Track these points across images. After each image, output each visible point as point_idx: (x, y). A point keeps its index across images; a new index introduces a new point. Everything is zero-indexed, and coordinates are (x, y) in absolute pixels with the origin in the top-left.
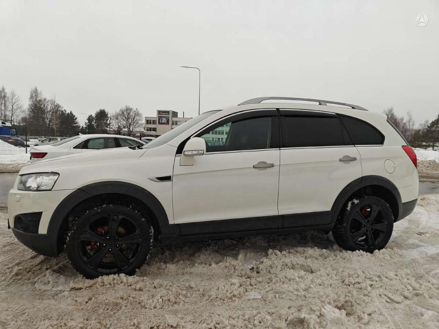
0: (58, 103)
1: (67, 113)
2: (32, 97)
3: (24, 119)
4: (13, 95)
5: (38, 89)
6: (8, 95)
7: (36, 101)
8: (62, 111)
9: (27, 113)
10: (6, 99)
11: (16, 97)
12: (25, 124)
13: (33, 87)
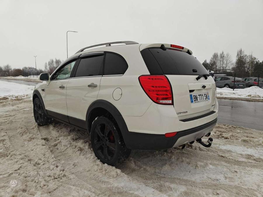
0: (254, 57)
1: (260, 62)
2: (238, 55)
3: (233, 69)
4: (228, 55)
5: (242, 49)
6: (225, 55)
7: (241, 57)
8: (257, 62)
9: (235, 64)
10: (224, 58)
11: (229, 56)
12: (233, 71)
13: (239, 49)
